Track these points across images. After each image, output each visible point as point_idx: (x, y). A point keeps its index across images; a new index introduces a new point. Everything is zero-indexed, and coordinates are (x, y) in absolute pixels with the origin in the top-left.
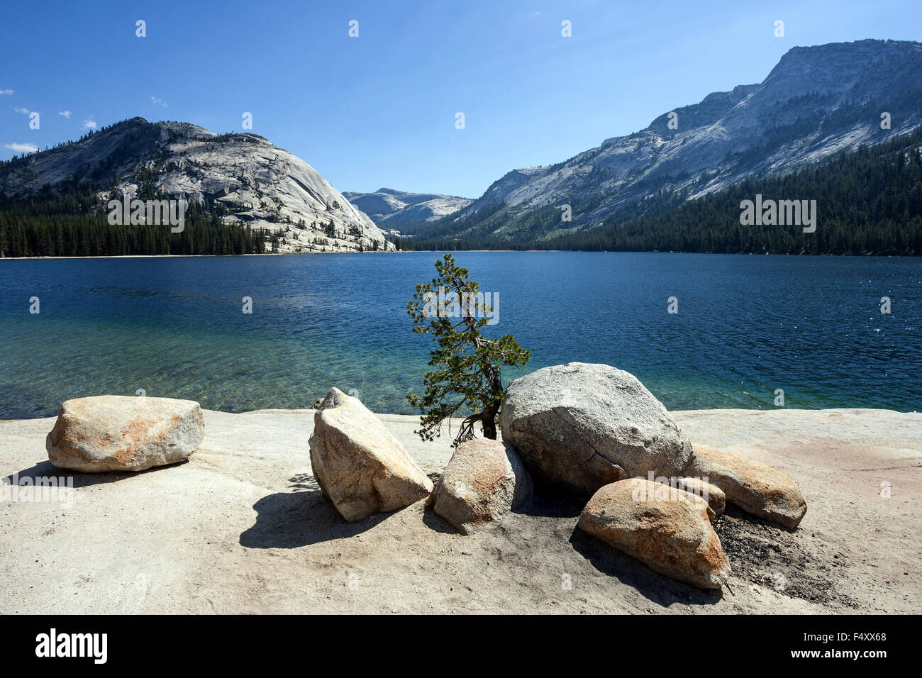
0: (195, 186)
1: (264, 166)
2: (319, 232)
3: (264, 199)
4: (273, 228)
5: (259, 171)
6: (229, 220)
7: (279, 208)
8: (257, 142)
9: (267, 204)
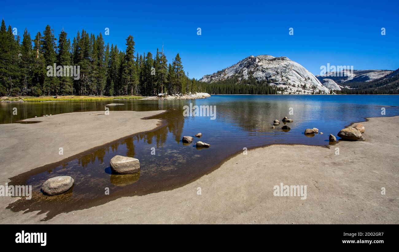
0: (263, 75)
1: (285, 67)
2: (300, 88)
3: (283, 78)
4: (284, 86)
5: (283, 69)
6: (271, 84)
7: (287, 80)
8: (284, 59)
9: (284, 79)
